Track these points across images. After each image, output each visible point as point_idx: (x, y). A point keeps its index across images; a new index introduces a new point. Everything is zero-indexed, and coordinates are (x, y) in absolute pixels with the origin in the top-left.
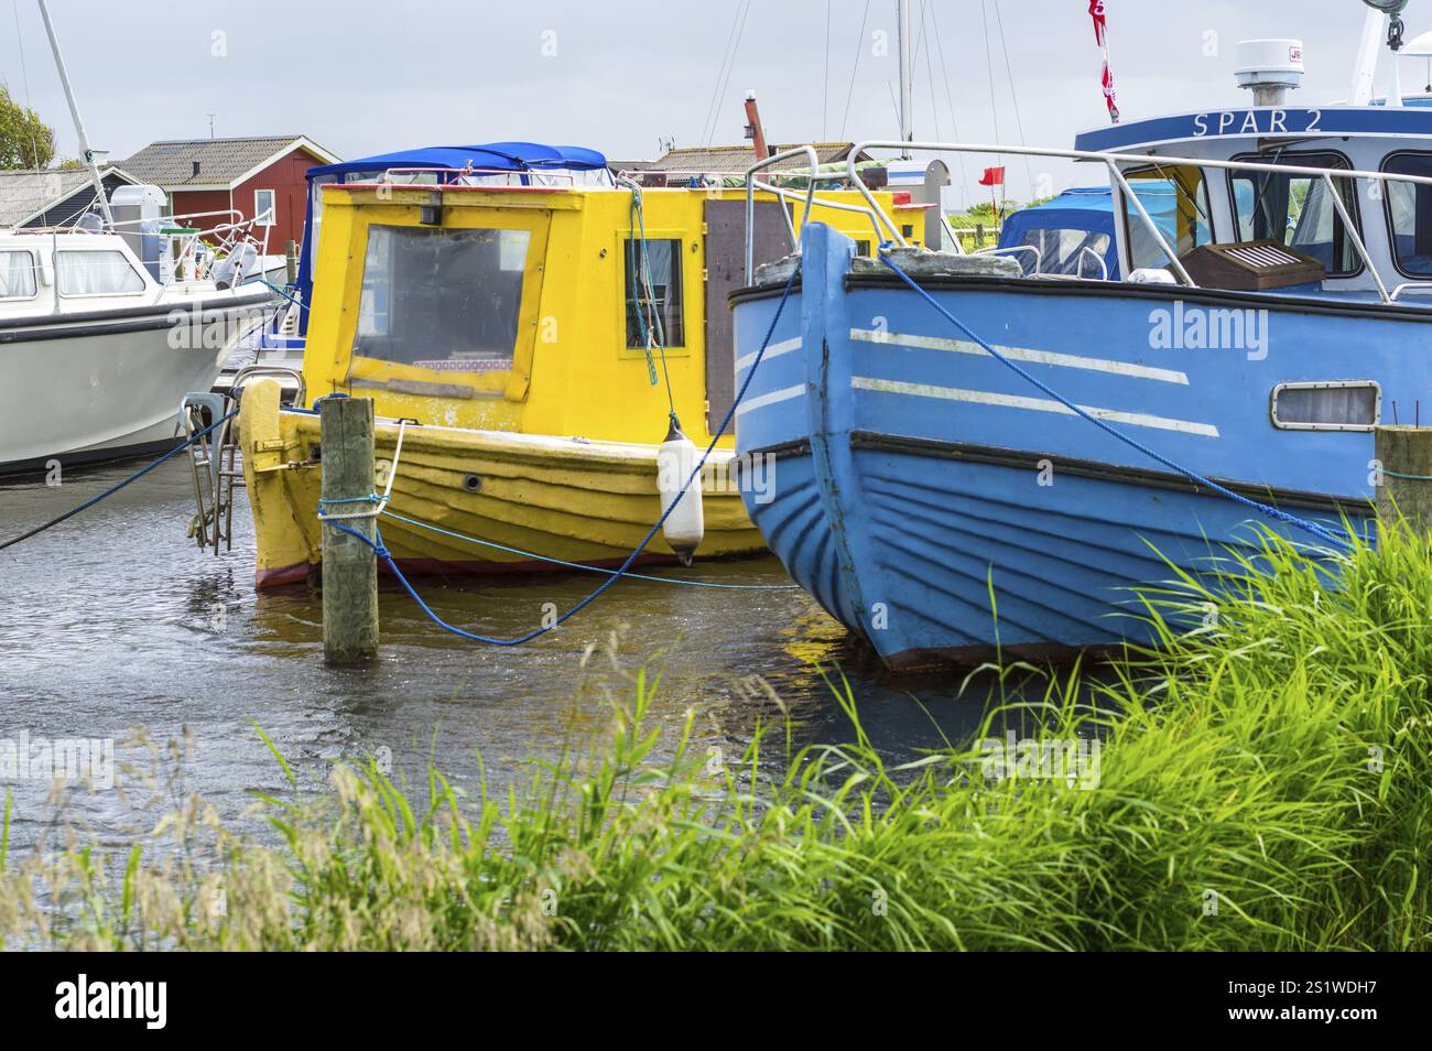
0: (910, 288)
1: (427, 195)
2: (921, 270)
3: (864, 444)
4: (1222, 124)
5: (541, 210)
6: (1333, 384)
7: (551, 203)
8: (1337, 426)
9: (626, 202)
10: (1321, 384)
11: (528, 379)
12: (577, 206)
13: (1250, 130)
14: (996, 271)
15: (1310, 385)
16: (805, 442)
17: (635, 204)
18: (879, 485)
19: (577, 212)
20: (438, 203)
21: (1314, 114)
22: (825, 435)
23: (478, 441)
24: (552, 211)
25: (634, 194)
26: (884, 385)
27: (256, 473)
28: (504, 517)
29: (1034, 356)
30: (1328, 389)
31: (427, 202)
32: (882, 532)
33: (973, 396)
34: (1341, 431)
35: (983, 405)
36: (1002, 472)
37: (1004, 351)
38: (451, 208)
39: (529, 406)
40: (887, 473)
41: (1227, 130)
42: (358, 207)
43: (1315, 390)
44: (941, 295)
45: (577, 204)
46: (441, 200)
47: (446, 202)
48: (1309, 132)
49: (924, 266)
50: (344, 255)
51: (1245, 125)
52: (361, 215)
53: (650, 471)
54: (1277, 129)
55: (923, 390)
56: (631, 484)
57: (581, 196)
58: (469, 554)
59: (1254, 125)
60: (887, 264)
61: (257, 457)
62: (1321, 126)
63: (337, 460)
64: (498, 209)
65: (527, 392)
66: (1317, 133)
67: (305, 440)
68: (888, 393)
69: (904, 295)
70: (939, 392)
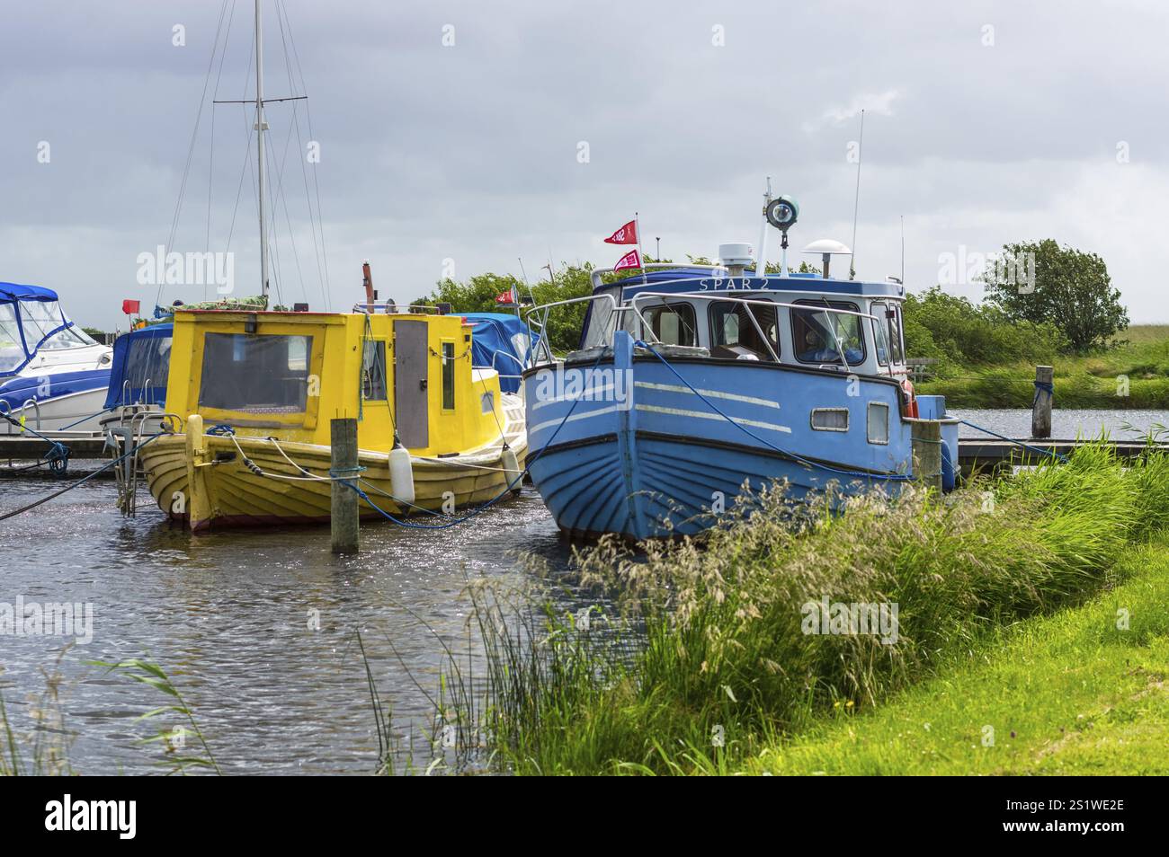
0: (662, 362)
1: (246, 316)
2: (666, 354)
3: (642, 436)
4: (716, 285)
5: (320, 325)
6: (833, 409)
7: (328, 321)
8: (834, 429)
9: (363, 319)
10: (829, 409)
11: (316, 417)
12: (344, 322)
13: (732, 288)
14: (700, 355)
15: (824, 409)
16: (614, 435)
17: (367, 321)
18: (646, 456)
19: (343, 325)
20: (254, 321)
21: (765, 281)
22: (626, 432)
23: (309, 449)
24: (327, 325)
25: (367, 317)
26: (650, 408)
27: (195, 467)
28: (318, 491)
29: (716, 394)
30: (831, 411)
31: (246, 320)
32: (646, 479)
33: (690, 414)
34: (836, 431)
35: (694, 417)
36: (703, 449)
37: (701, 392)
38: (261, 323)
39: (317, 432)
40: (650, 450)
41: (718, 288)
42: (197, 323)
43: (827, 411)
44: (675, 365)
45: (344, 321)
46: (256, 318)
47: (259, 320)
48: (762, 290)
49: (668, 352)
50: (189, 350)
51: (729, 286)
52: (199, 328)
53: (385, 466)
54: (746, 288)
55: (668, 411)
56: (375, 473)
57: (346, 317)
58: (296, 512)
59: (733, 285)
60: (651, 351)
61: (195, 458)
62: (769, 287)
63: (343, 449)
64: (292, 324)
65: (316, 424)
66: (767, 290)
67: (214, 449)
68: (652, 412)
69: (659, 366)
70: (675, 412)
